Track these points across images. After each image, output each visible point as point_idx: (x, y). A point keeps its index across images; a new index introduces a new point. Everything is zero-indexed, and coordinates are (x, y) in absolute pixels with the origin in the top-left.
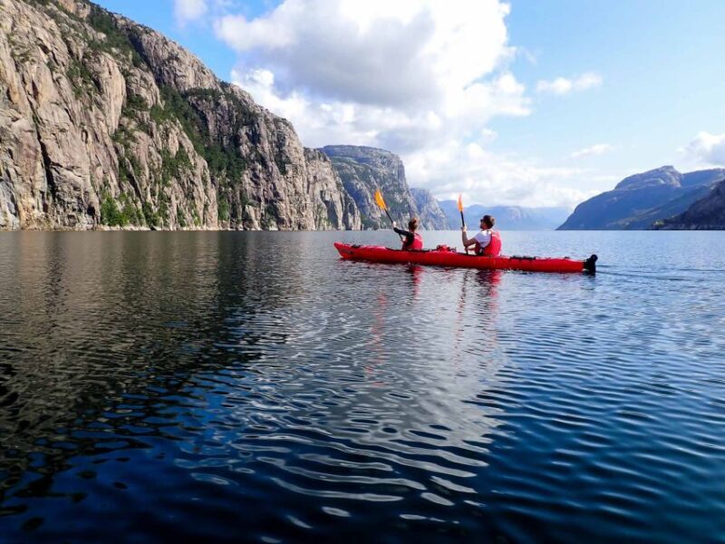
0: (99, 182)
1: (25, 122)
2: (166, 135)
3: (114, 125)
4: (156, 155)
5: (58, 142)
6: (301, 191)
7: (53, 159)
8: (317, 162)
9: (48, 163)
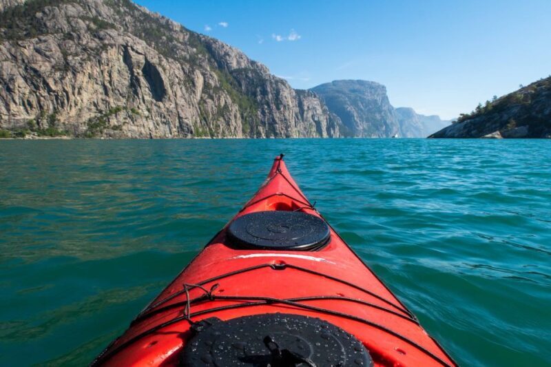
0: (194, 122)
1: (173, 105)
2: (219, 99)
3: (199, 98)
4: (215, 108)
5: (182, 110)
6: (288, 118)
7: (181, 116)
8: (310, 98)
9: (180, 118)
